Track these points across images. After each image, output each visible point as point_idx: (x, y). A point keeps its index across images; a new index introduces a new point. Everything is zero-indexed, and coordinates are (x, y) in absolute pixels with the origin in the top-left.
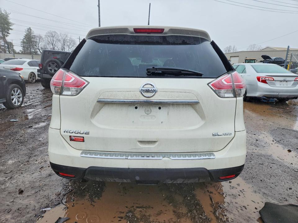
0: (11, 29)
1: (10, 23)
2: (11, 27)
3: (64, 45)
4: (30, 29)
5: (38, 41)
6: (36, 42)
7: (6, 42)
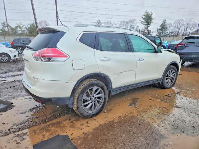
0: (152, 22)
1: (152, 19)
2: (152, 21)
3: (187, 27)
4: (165, 20)
5: (168, 27)
6: (167, 28)
7: (148, 30)
